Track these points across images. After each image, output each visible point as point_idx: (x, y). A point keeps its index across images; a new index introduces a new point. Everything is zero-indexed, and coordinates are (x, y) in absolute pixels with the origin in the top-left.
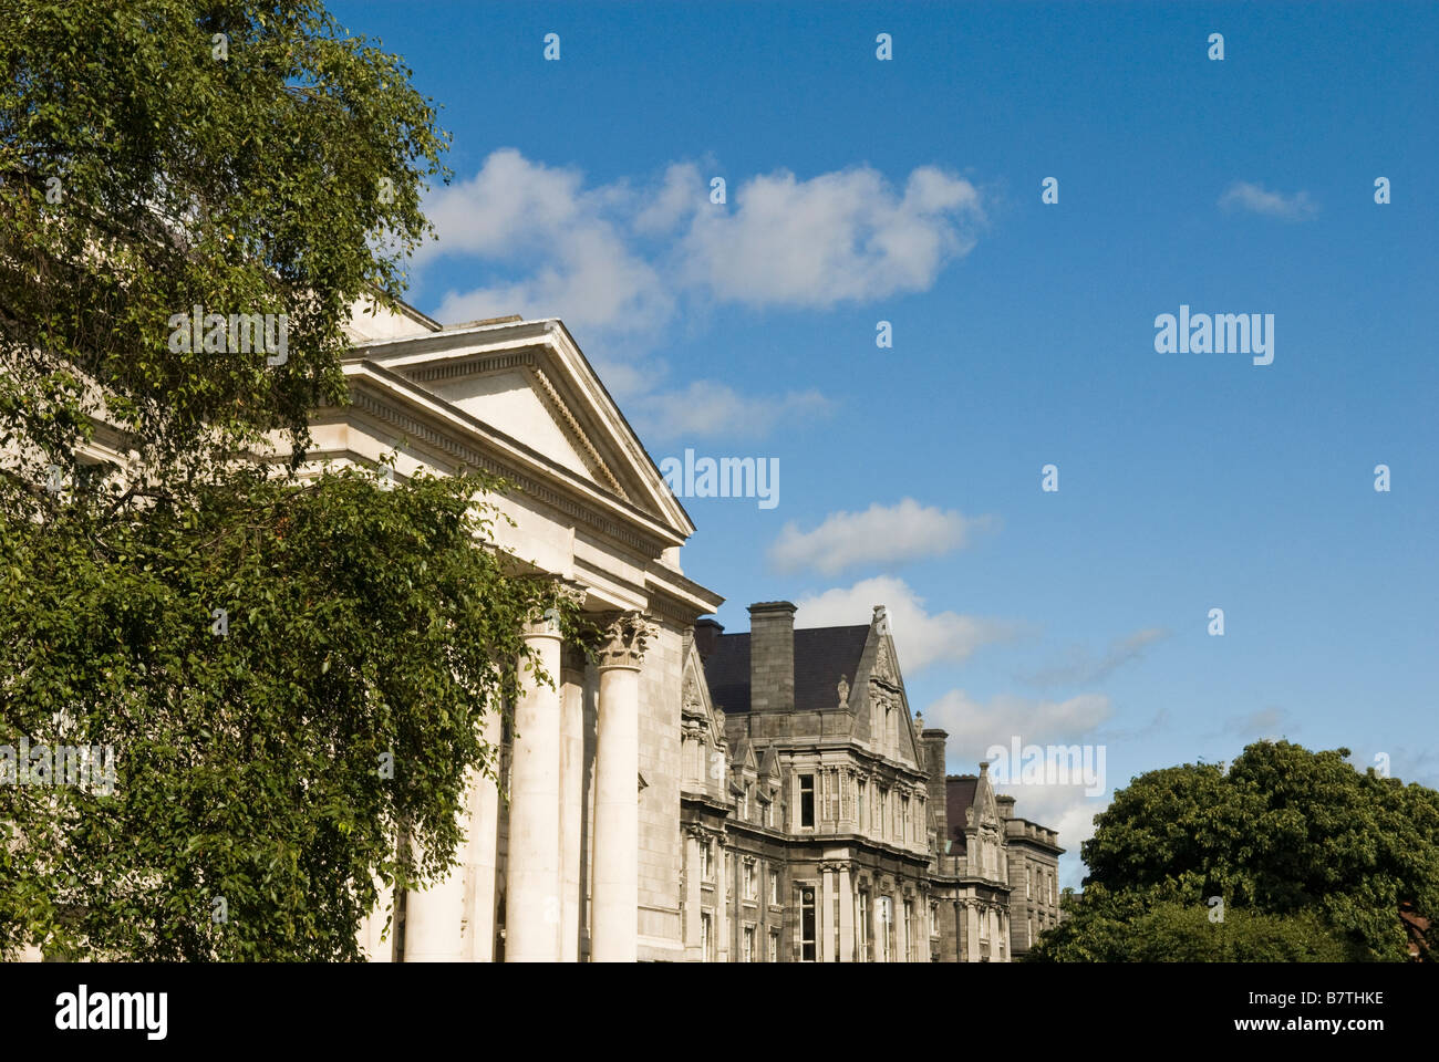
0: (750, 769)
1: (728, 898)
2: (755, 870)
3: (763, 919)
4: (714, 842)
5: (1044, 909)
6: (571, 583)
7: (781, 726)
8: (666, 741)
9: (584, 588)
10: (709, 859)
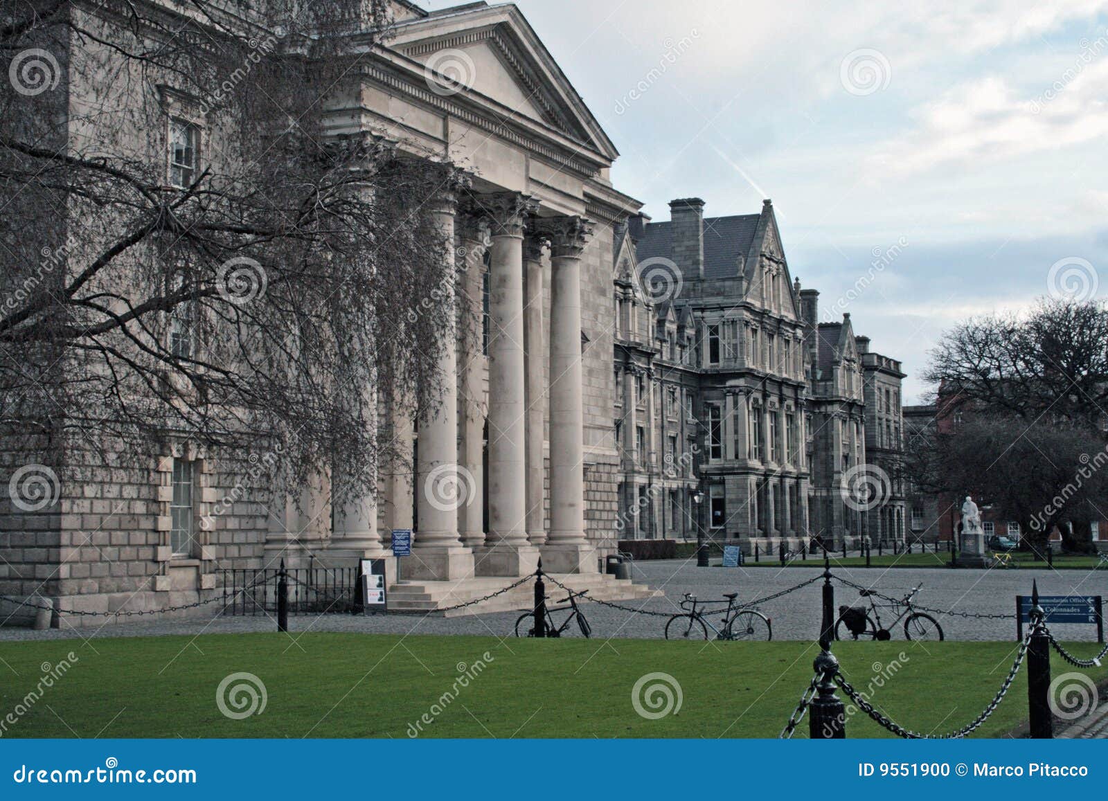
0: (672, 322)
1: (656, 415)
2: (676, 395)
3: (682, 429)
4: (645, 376)
5: (890, 418)
6: (527, 198)
7: (694, 290)
8: (603, 308)
9: (538, 201)
10: (642, 388)
